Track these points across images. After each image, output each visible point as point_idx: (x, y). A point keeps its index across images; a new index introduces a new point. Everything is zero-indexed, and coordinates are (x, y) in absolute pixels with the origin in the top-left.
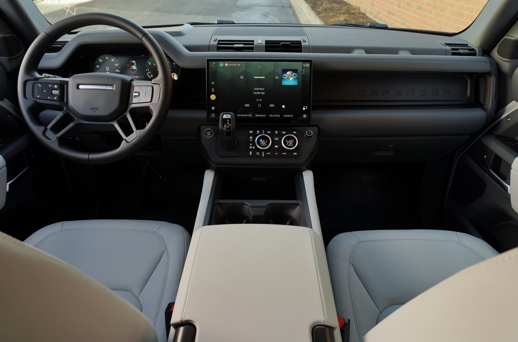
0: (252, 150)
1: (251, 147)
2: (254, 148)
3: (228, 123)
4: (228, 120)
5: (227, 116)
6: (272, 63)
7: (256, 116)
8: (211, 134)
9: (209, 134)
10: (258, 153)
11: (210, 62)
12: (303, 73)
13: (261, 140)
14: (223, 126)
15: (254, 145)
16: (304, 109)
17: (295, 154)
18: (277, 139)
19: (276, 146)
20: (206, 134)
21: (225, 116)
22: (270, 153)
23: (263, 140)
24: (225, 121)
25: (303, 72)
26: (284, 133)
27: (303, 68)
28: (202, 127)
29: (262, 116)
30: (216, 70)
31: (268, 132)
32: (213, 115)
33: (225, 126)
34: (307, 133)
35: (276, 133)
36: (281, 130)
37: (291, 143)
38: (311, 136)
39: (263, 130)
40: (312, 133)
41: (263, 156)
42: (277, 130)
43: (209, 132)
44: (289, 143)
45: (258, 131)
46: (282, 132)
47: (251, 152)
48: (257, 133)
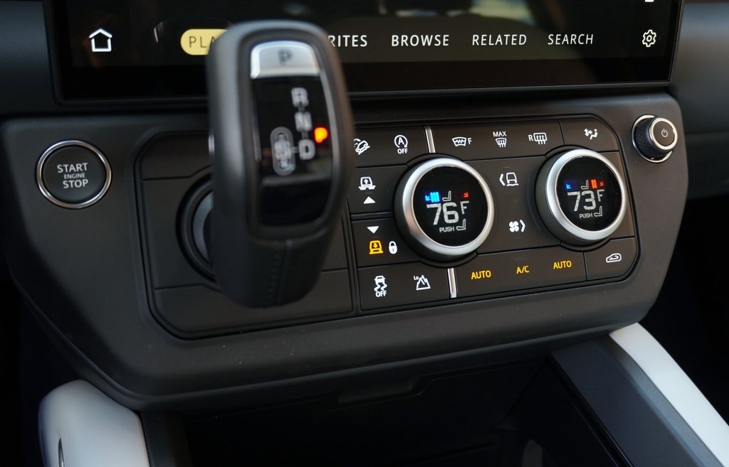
0: (384, 265)
1: (375, 248)
2: (393, 249)
3: (303, 121)
4: (299, 96)
5: (284, 57)
7: (395, 40)
9: (75, 176)
10: (422, 282)
13: (435, 196)
17: (614, 258)
19: (513, 227)
21: (262, 61)
22: (487, 274)
23: (443, 194)
26: (540, 138)
28: (13, 132)
29: (427, 40)
31: (459, 141)
32: (101, 41)
33: (282, 150)
34: (652, 137)
35: (502, 143)
36: (519, 124)
37: (592, 200)
38: (667, 152)
39: (429, 134)
40: (675, 131)
41: (454, 295)
42: (499, 124)
43: (79, 167)
44: (583, 203)
45: (401, 141)
46: (530, 137)
47: (380, 280)
48: (400, 151)
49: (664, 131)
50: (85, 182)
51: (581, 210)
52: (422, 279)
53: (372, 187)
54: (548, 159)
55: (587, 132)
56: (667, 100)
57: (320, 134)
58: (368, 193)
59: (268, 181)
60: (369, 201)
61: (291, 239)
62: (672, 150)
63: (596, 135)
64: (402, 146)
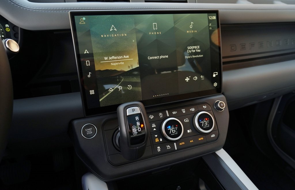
0: (159, 144)
1: (157, 140)
2: (161, 140)
3: (138, 124)
4: (137, 118)
5: (133, 110)
6: (171, 15)
8: (94, 131)
9: (89, 131)
10: (168, 147)
11: (75, 17)
12: (211, 28)
13: (169, 127)
14: (131, 129)
15: (161, 135)
16: (214, 76)
17: (213, 136)
18: (186, 120)
19: (189, 131)
20: (85, 133)
21: (129, 112)
22: (183, 143)
23: (171, 126)
24: (131, 120)
25: (209, 27)
26: (193, 110)
27: (210, 21)
28: (75, 122)
30: (90, 30)
31: (174, 113)
33: (134, 130)
34: (219, 106)
35: (184, 112)
36: (187, 107)
37: (206, 123)
38: (223, 109)
39: (167, 112)
40: (224, 104)
41: (176, 149)
42: (183, 107)
43: (90, 129)
44: (204, 124)
45: (161, 114)
46: (190, 110)
47: (159, 147)
48: (161, 117)
49: (222, 104)
50: (91, 132)
51: (204, 126)
52: (168, 146)
53: (155, 126)
54: (195, 114)
55: (204, 107)
56: (222, 96)
57: (142, 126)
58: (154, 128)
59: (132, 136)
60: (155, 129)
61: (137, 147)
62: (224, 108)
63: (206, 107)
64: (161, 116)
